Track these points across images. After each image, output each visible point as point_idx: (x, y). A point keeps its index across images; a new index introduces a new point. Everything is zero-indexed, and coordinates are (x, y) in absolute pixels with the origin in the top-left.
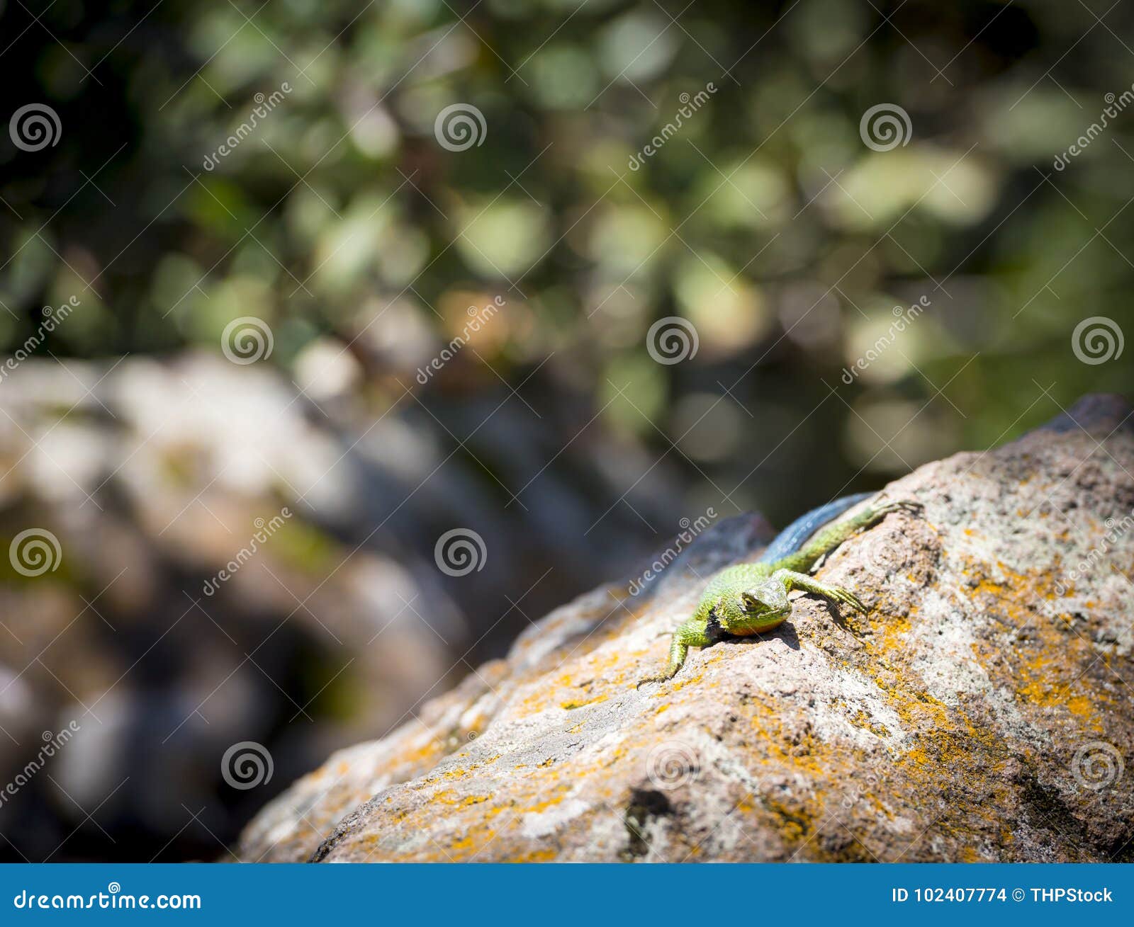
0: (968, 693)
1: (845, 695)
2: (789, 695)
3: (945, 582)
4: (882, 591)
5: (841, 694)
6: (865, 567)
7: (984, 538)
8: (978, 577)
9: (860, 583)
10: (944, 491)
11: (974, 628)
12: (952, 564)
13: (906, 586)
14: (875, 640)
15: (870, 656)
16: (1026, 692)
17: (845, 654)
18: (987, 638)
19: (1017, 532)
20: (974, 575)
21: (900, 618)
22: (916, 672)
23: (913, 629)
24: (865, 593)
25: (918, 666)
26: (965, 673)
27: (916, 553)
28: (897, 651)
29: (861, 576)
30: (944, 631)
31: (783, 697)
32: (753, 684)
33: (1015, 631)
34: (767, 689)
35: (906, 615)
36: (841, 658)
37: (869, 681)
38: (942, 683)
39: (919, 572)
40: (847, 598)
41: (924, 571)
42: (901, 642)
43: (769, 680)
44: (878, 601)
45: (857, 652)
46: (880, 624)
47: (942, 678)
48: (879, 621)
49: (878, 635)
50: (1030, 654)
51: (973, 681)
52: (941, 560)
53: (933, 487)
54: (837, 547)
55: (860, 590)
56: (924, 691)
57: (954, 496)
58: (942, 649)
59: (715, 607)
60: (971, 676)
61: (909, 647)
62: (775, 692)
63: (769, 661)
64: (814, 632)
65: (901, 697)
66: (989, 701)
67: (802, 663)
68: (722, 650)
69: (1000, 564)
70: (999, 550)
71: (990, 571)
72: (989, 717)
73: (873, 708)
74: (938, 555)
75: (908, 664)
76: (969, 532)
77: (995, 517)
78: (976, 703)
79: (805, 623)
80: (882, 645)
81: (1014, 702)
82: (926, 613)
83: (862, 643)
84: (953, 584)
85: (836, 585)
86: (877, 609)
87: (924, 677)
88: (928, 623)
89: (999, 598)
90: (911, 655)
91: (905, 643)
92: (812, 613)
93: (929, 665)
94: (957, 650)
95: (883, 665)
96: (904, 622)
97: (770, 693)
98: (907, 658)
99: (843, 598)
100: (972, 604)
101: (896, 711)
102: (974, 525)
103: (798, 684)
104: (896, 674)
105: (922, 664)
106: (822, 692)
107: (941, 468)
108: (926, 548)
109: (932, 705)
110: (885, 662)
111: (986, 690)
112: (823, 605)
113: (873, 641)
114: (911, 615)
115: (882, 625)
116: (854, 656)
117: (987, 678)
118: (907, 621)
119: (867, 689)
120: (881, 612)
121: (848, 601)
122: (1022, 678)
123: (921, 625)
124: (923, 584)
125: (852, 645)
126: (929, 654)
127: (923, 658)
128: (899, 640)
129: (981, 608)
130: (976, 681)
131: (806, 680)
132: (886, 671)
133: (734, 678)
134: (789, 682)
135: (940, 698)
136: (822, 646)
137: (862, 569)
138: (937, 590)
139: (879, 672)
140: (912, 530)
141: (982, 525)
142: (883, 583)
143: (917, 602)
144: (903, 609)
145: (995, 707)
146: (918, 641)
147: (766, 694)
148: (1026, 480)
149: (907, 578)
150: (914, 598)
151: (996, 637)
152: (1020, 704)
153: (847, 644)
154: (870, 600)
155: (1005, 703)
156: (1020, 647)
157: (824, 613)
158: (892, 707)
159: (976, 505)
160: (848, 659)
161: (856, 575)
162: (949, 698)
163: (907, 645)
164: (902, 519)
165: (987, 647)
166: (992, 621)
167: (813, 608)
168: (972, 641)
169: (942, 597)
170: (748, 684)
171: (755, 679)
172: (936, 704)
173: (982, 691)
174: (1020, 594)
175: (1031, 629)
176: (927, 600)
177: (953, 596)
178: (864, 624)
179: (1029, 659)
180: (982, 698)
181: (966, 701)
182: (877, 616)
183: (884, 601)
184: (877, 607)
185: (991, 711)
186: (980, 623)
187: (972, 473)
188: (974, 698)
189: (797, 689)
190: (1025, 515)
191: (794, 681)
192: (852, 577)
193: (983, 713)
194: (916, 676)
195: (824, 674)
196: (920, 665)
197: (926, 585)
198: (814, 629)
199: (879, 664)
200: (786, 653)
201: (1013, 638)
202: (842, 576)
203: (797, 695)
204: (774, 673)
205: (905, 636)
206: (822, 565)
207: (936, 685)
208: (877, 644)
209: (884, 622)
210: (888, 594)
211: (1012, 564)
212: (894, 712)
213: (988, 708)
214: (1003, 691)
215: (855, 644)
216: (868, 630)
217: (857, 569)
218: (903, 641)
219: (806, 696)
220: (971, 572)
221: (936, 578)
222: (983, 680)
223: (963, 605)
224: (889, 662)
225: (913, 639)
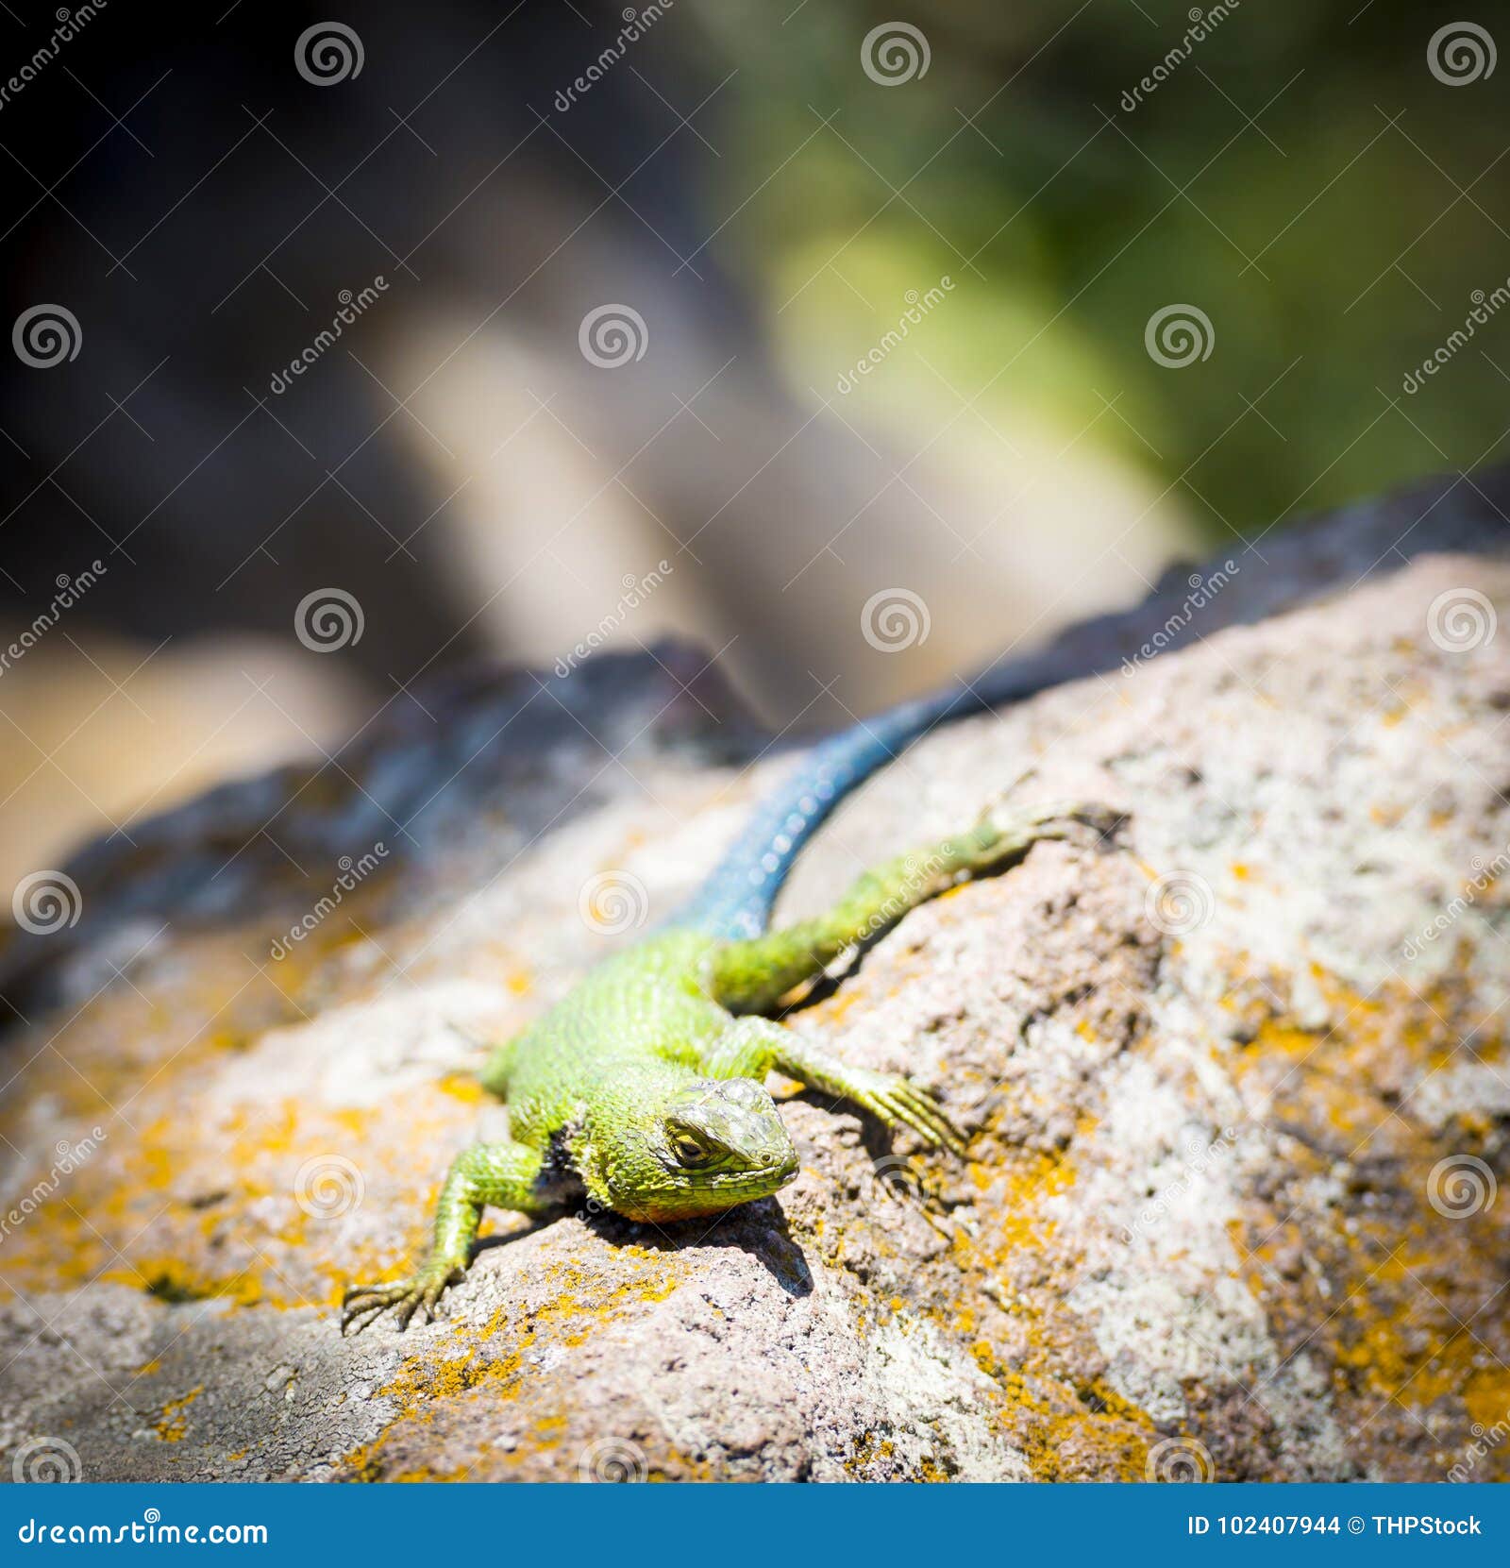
0: (1210, 1381)
1: (892, 1418)
2: (746, 1453)
3: (1173, 1034)
4: (1008, 1080)
5: (881, 1416)
6: (970, 1009)
7: (1278, 890)
8: (1258, 1015)
9: (951, 1055)
10: (1183, 759)
11: (1238, 1170)
12: (1193, 981)
13: (1069, 1056)
14: (979, 1222)
15: (963, 1271)
16: (1359, 1357)
17: (900, 1277)
18: (1268, 1198)
19: (1364, 870)
20: (1248, 1009)
21: (1048, 1154)
22: (1080, 1317)
23: (1079, 1185)
24: (961, 1085)
25: (1086, 1299)
26: (1206, 1319)
27: (1103, 957)
28: (1034, 1255)
29: (956, 1036)
30: (1159, 1186)
31: (730, 1459)
32: (655, 1430)
33: (1342, 1171)
34: (690, 1439)
35: (1064, 1143)
36: (887, 1289)
37: (954, 1355)
38: (1144, 1352)
39: (1105, 1015)
40: (917, 1114)
41: (1121, 1010)
42: (1045, 1227)
43: (697, 1409)
44: (994, 1106)
45: (931, 1266)
46: (994, 1171)
47: (1148, 1334)
48: (994, 1164)
49: (986, 1206)
50: (1377, 1236)
51: (1225, 1340)
52: (1166, 968)
53: (1159, 745)
54: (895, 921)
55: (951, 1077)
56: (1097, 1376)
57: (1211, 769)
58: (1153, 1244)
59: (566, 1128)
60: (1222, 1327)
61: (1067, 1242)
62: (709, 1446)
63: (701, 1340)
64: (823, 1216)
65: (1036, 1400)
66: (1266, 1400)
67: (787, 1330)
68: (577, 1268)
69: (1318, 970)
70: (1315, 929)
71: (1288, 993)
72: (1262, 1452)
73: (961, 1448)
74: (1157, 960)
75: (1061, 1294)
76: (1241, 872)
77: (1313, 827)
78: (1229, 1409)
79: (801, 1194)
80: (995, 1239)
81: (1328, 1400)
82: (1118, 1135)
83: (945, 1235)
84: (1192, 1041)
85: (893, 1069)
86: (990, 1131)
87: (1100, 1333)
88: (1119, 1168)
89: (1308, 1069)
90: (1069, 1266)
91: (1057, 1229)
92: (819, 1156)
93: (1113, 1294)
94: (1190, 1244)
95: (993, 1298)
96: (1057, 1164)
97: (696, 1452)
98: (1059, 1278)
99: (907, 1115)
100: (1239, 1093)
101: (1021, 1450)
102: (1256, 852)
103: (773, 1418)
104: (1028, 1325)
105: (1097, 1294)
106: (834, 1427)
107: (1181, 681)
108: (1131, 940)
109: (1113, 1421)
110: (1001, 1289)
111: (1259, 1366)
112: (851, 1130)
113: (973, 1227)
114: (1077, 1144)
115: (999, 1175)
116: (921, 1280)
117: (1262, 1329)
118: (1067, 1159)
119: (950, 1383)
120: (1002, 1137)
121: (920, 1124)
122: (1351, 1311)
123: (1101, 1175)
124: (1114, 1046)
125: (920, 1249)
126: (1117, 1265)
127: (1102, 1276)
128: (1043, 1221)
129: (1259, 1106)
130: (1233, 1340)
131: (793, 1400)
132: (1003, 1315)
133: (605, 1411)
134: (748, 1414)
135: (1139, 1395)
136: (840, 1257)
137: (962, 1016)
138: (1148, 1058)
139: (983, 1318)
140: (1096, 890)
141: (1277, 849)
142: (1011, 1053)
143: (1097, 1100)
144: (1059, 1127)
145: (1280, 1419)
146: (1091, 1224)
147: (686, 1456)
148: (1396, 714)
149: (1076, 1032)
150: (1090, 1090)
151: (1293, 1191)
152: (1343, 1401)
153: (905, 1245)
154: (977, 1106)
155: (1306, 1404)
156: (1350, 1213)
157: (851, 1152)
158: (1010, 1436)
159: (1268, 791)
160: (906, 1292)
161: (943, 1032)
162: (1162, 1394)
163: (1061, 1235)
164: (1073, 861)
165: (1270, 1227)
166: (1286, 1145)
167: (824, 1141)
168: (1231, 1210)
169: (1162, 1079)
170: (642, 1432)
171: (660, 1407)
172: (1127, 1413)
173: (1246, 1368)
174: (1362, 1056)
175: (1383, 1163)
176: (1121, 1093)
177: (1191, 1077)
178: (954, 1173)
179: (1375, 1251)
180: (1246, 1393)
181: (1205, 1406)
182: (989, 1151)
183: (1010, 1107)
184: (990, 1124)
185: (1269, 1432)
186: (1255, 1153)
187: (1263, 693)
188: (1225, 1394)
189: (769, 1436)
190: (1390, 820)
191: (762, 1411)
192: (934, 1036)
193: (1247, 1440)
194: (1079, 1328)
195: (841, 1361)
196: (1090, 1295)
197: (1125, 1046)
198: (822, 1209)
199: (985, 1293)
200: (745, 1304)
201: (1335, 1189)
202: (907, 1034)
203: (768, 1453)
204: (711, 1388)
205: (1057, 1205)
206: (854, 969)
207: (1128, 1359)
208: (984, 1234)
209: (1007, 1165)
210: (1021, 1084)
211: (1346, 965)
212: (1014, 1454)
213: (1260, 1422)
214: (1302, 1366)
215: (927, 1243)
216: (965, 1190)
217: (948, 1016)
218: (1053, 1224)
219: (790, 1454)
220: (1240, 1000)
221: (1149, 1024)
222: (1254, 1336)
223: (1211, 1103)
224: (1011, 1291)
225: (1079, 1218)
